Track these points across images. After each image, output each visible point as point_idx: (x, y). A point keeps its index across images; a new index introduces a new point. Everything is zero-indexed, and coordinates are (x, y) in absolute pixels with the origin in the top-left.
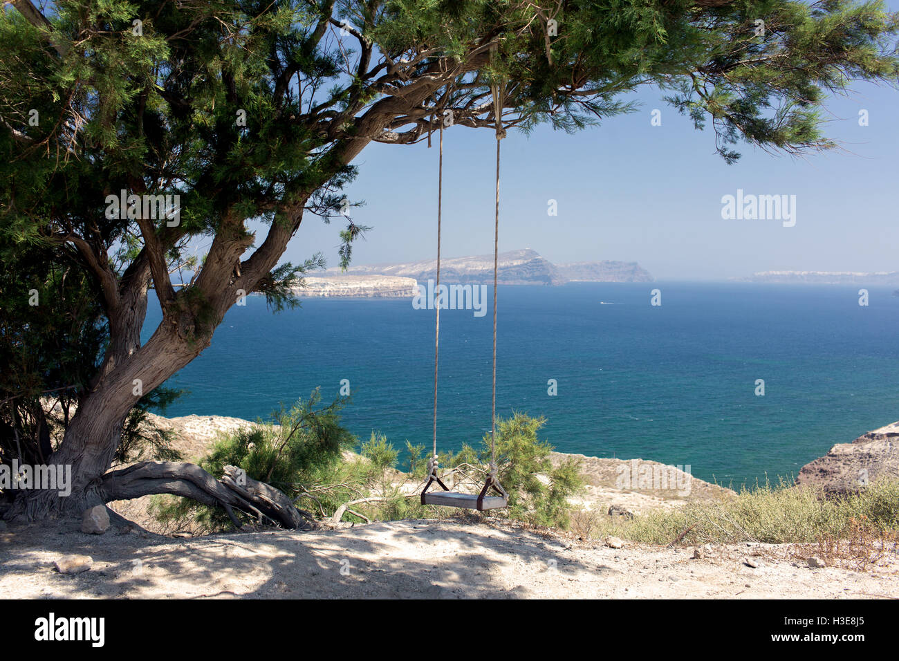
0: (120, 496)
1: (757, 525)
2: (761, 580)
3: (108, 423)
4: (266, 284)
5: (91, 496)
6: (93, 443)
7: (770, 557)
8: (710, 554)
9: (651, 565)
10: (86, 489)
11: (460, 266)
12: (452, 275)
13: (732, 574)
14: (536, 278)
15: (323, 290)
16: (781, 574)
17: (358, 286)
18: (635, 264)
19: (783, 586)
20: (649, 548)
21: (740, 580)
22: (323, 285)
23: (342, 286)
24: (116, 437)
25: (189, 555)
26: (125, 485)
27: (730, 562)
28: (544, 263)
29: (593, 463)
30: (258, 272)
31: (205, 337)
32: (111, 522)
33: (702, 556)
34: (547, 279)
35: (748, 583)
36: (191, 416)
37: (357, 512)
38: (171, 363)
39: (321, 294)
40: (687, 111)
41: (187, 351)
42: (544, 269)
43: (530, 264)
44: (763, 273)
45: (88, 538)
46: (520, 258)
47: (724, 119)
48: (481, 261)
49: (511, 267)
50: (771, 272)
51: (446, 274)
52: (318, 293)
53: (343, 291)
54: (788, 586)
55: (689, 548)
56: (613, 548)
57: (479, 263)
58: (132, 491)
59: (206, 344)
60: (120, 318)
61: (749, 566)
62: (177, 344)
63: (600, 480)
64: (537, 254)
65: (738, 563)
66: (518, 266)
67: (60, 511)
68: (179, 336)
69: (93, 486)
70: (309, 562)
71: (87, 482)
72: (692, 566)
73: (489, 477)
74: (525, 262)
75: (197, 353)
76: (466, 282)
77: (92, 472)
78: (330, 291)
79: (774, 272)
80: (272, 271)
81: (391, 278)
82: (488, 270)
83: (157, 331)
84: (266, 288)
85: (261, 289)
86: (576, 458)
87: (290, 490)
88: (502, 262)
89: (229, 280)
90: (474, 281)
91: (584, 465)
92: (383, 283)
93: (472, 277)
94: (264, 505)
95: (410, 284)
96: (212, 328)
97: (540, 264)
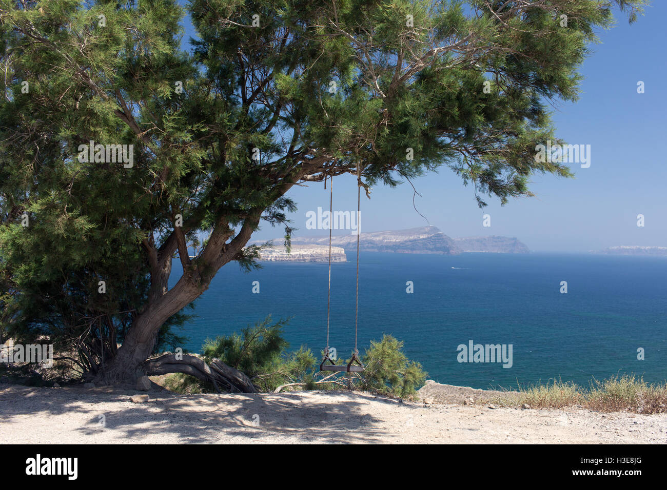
3: (151, 331)
4: (240, 256)
6: (142, 342)
10: (136, 369)
11: (378, 239)
12: (372, 245)
14: (437, 249)
15: (270, 256)
17: (298, 253)
18: (515, 239)
22: (271, 252)
26: (156, 367)
28: (444, 237)
29: (478, 394)
30: (235, 250)
31: (206, 284)
32: (152, 386)
34: (447, 250)
35: (484, 413)
38: (187, 298)
39: (269, 259)
41: (196, 291)
42: (444, 242)
43: (433, 238)
44: (615, 248)
45: (141, 392)
46: (425, 233)
47: (480, 179)
48: (394, 235)
49: (418, 240)
50: (622, 247)
51: (367, 245)
52: (266, 258)
53: (286, 257)
57: (393, 237)
59: (207, 288)
60: (157, 273)
62: (191, 287)
64: (439, 230)
66: (423, 239)
67: (123, 379)
68: (192, 283)
71: (137, 365)
72: (460, 408)
74: (430, 236)
75: (201, 293)
76: (383, 251)
77: (140, 358)
78: (276, 257)
79: (625, 247)
80: (243, 249)
81: (324, 247)
82: (399, 242)
83: (180, 281)
84: (239, 258)
85: (237, 259)
86: (465, 390)
87: (250, 375)
88: (411, 236)
89: (219, 254)
90: (389, 251)
91: (472, 396)
92: (317, 251)
93: (387, 247)
94: (234, 381)
95: (339, 252)
96: (210, 279)
97: (441, 238)
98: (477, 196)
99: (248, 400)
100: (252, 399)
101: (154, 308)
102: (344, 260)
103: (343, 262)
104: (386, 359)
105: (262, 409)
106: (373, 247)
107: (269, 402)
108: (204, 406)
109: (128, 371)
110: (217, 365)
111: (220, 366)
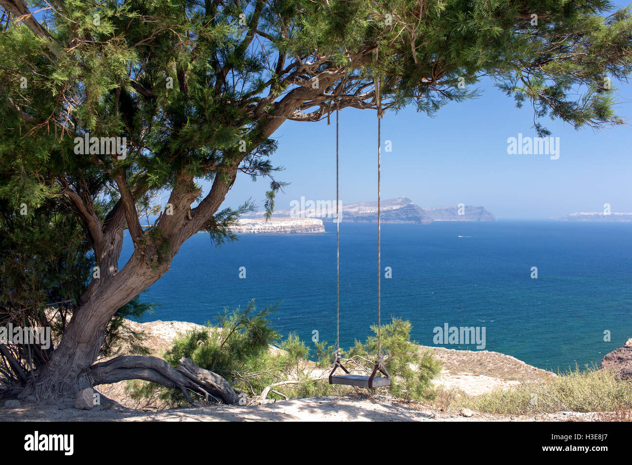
1: (571, 399)
3: (94, 328)
4: (210, 225)
5: (82, 381)
6: (84, 343)
10: (78, 377)
11: (354, 210)
12: (348, 216)
14: (409, 219)
15: (253, 228)
17: (279, 225)
18: (482, 208)
22: (254, 225)
23: (267, 225)
24: (101, 338)
26: (107, 373)
28: (415, 208)
29: (452, 354)
30: (204, 216)
31: (165, 264)
34: (418, 219)
36: (157, 322)
37: (279, 391)
38: (141, 283)
39: (252, 231)
40: (513, 94)
41: (152, 275)
42: (415, 212)
43: (405, 209)
44: (575, 214)
45: (81, 412)
46: (398, 204)
48: (369, 206)
49: (391, 211)
50: (581, 213)
52: (250, 230)
53: (269, 229)
56: (465, 416)
57: (368, 208)
58: (112, 378)
59: (166, 269)
60: (103, 251)
62: (144, 269)
63: (457, 366)
66: (396, 210)
67: (60, 392)
68: (146, 263)
69: (84, 374)
71: (79, 371)
73: (377, 364)
74: (402, 207)
75: (160, 275)
76: (359, 222)
77: (83, 363)
78: (259, 229)
79: (584, 213)
81: (304, 219)
82: (374, 213)
83: (130, 260)
84: (210, 228)
85: (208, 229)
86: (439, 350)
87: (228, 375)
88: (385, 207)
89: (183, 222)
90: (365, 221)
91: (446, 356)
92: (297, 223)
93: (363, 218)
94: (210, 387)
95: (318, 224)
96: (171, 258)
97: (412, 208)
98: (536, 123)
101: (97, 298)
102: (322, 230)
103: (322, 233)
106: (350, 218)
109: (67, 380)
110: (186, 368)
111: (190, 368)
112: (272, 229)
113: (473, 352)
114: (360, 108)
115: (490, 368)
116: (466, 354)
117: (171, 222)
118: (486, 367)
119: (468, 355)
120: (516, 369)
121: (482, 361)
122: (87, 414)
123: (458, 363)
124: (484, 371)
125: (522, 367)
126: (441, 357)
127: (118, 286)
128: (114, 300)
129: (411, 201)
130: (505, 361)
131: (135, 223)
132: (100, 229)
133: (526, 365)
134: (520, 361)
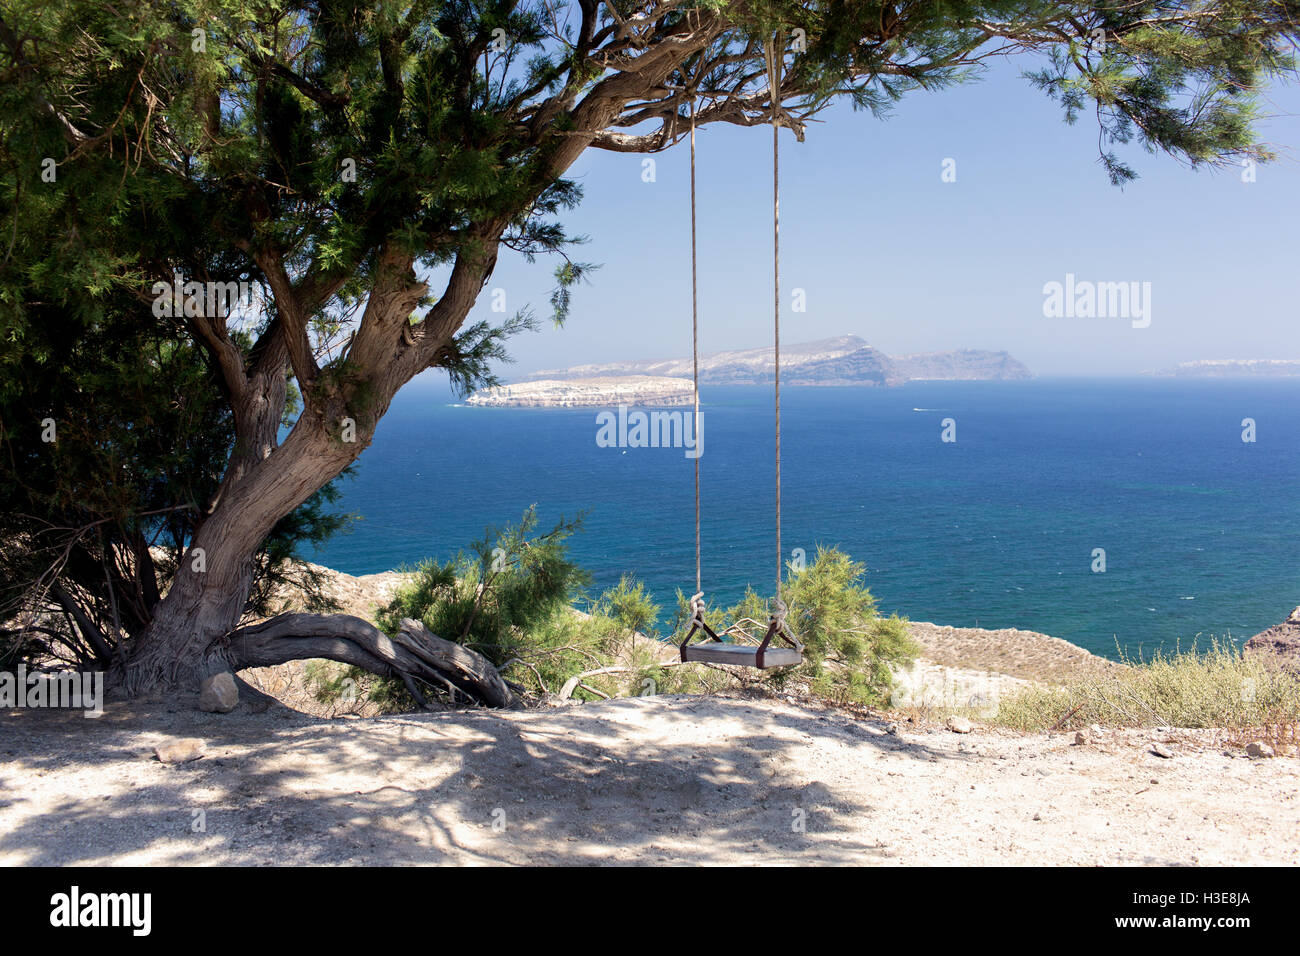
0: (256, 661)
1: (1177, 707)
2: (1175, 775)
3: (233, 558)
4: (449, 356)
5: (215, 661)
6: (214, 587)
7: (1192, 745)
8: (1100, 738)
9: (1012, 754)
10: (207, 652)
12: (744, 373)
13: (1132, 766)
14: (863, 377)
15: (564, 398)
16: (1207, 766)
17: (613, 391)
18: (1003, 354)
19: (1208, 782)
20: (1011, 733)
21: (1143, 774)
22: (565, 391)
23: (590, 392)
24: (246, 578)
25: (355, 737)
26: (260, 646)
27: (1130, 749)
28: (873, 355)
29: (946, 634)
30: (436, 338)
31: (364, 432)
32: (241, 696)
33: (1088, 742)
34: (879, 377)
35: (1155, 778)
37: (595, 687)
38: (317, 471)
39: (562, 403)
40: (1060, 93)
41: (339, 453)
42: (874, 363)
43: (854, 357)
45: (209, 718)
46: (840, 348)
47: (1114, 107)
49: (827, 362)
50: (1202, 362)
51: (735, 373)
52: (557, 402)
53: (593, 399)
54: (1215, 782)
55: (1069, 734)
56: (957, 732)
58: (270, 654)
59: (366, 442)
60: (248, 411)
61: (1158, 755)
62: (323, 444)
63: (957, 658)
65: (1141, 751)
66: (837, 360)
67: (172, 681)
68: (326, 430)
69: (217, 648)
70: (513, 749)
71: (208, 642)
72: (1072, 755)
73: (774, 621)
74: (848, 353)
75: (353, 455)
76: (765, 383)
77: (215, 627)
78: (574, 399)
79: (1208, 362)
80: (456, 336)
81: (659, 380)
83: (296, 427)
84: (448, 361)
85: (444, 363)
86: (921, 627)
87: (496, 655)
88: (814, 354)
89: (394, 349)
91: (934, 638)
92: (647, 387)
94: (458, 675)
95: (686, 388)
96: (373, 420)
97: (868, 356)
98: (1105, 153)
99: (482, 743)
100: (493, 739)
101: (237, 500)
102: (694, 400)
104: (829, 607)
105: (519, 772)
106: (745, 377)
107: (540, 746)
108: (352, 773)
109: (185, 659)
110: (412, 638)
111: (418, 637)
112: (599, 400)
113: (987, 631)
114: (743, 124)
115: (1020, 663)
116: (974, 636)
117: (371, 349)
118: (1012, 660)
119: (978, 637)
120: (1073, 665)
121: (1004, 649)
122: (220, 721)
123: (958, 653)
124: (1008, 667)
125: (1084, 660)
126: (925, 641)
127: (274, 476)
128: (267, 503)
129: (865, 342)
130: (1051, 649)
131: (303, 352)
132: (241, 369)
133: (1091, 656)
134: (1079, 649)
